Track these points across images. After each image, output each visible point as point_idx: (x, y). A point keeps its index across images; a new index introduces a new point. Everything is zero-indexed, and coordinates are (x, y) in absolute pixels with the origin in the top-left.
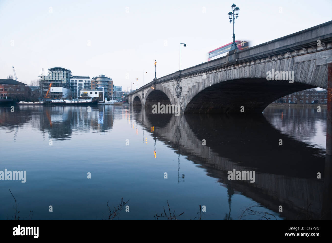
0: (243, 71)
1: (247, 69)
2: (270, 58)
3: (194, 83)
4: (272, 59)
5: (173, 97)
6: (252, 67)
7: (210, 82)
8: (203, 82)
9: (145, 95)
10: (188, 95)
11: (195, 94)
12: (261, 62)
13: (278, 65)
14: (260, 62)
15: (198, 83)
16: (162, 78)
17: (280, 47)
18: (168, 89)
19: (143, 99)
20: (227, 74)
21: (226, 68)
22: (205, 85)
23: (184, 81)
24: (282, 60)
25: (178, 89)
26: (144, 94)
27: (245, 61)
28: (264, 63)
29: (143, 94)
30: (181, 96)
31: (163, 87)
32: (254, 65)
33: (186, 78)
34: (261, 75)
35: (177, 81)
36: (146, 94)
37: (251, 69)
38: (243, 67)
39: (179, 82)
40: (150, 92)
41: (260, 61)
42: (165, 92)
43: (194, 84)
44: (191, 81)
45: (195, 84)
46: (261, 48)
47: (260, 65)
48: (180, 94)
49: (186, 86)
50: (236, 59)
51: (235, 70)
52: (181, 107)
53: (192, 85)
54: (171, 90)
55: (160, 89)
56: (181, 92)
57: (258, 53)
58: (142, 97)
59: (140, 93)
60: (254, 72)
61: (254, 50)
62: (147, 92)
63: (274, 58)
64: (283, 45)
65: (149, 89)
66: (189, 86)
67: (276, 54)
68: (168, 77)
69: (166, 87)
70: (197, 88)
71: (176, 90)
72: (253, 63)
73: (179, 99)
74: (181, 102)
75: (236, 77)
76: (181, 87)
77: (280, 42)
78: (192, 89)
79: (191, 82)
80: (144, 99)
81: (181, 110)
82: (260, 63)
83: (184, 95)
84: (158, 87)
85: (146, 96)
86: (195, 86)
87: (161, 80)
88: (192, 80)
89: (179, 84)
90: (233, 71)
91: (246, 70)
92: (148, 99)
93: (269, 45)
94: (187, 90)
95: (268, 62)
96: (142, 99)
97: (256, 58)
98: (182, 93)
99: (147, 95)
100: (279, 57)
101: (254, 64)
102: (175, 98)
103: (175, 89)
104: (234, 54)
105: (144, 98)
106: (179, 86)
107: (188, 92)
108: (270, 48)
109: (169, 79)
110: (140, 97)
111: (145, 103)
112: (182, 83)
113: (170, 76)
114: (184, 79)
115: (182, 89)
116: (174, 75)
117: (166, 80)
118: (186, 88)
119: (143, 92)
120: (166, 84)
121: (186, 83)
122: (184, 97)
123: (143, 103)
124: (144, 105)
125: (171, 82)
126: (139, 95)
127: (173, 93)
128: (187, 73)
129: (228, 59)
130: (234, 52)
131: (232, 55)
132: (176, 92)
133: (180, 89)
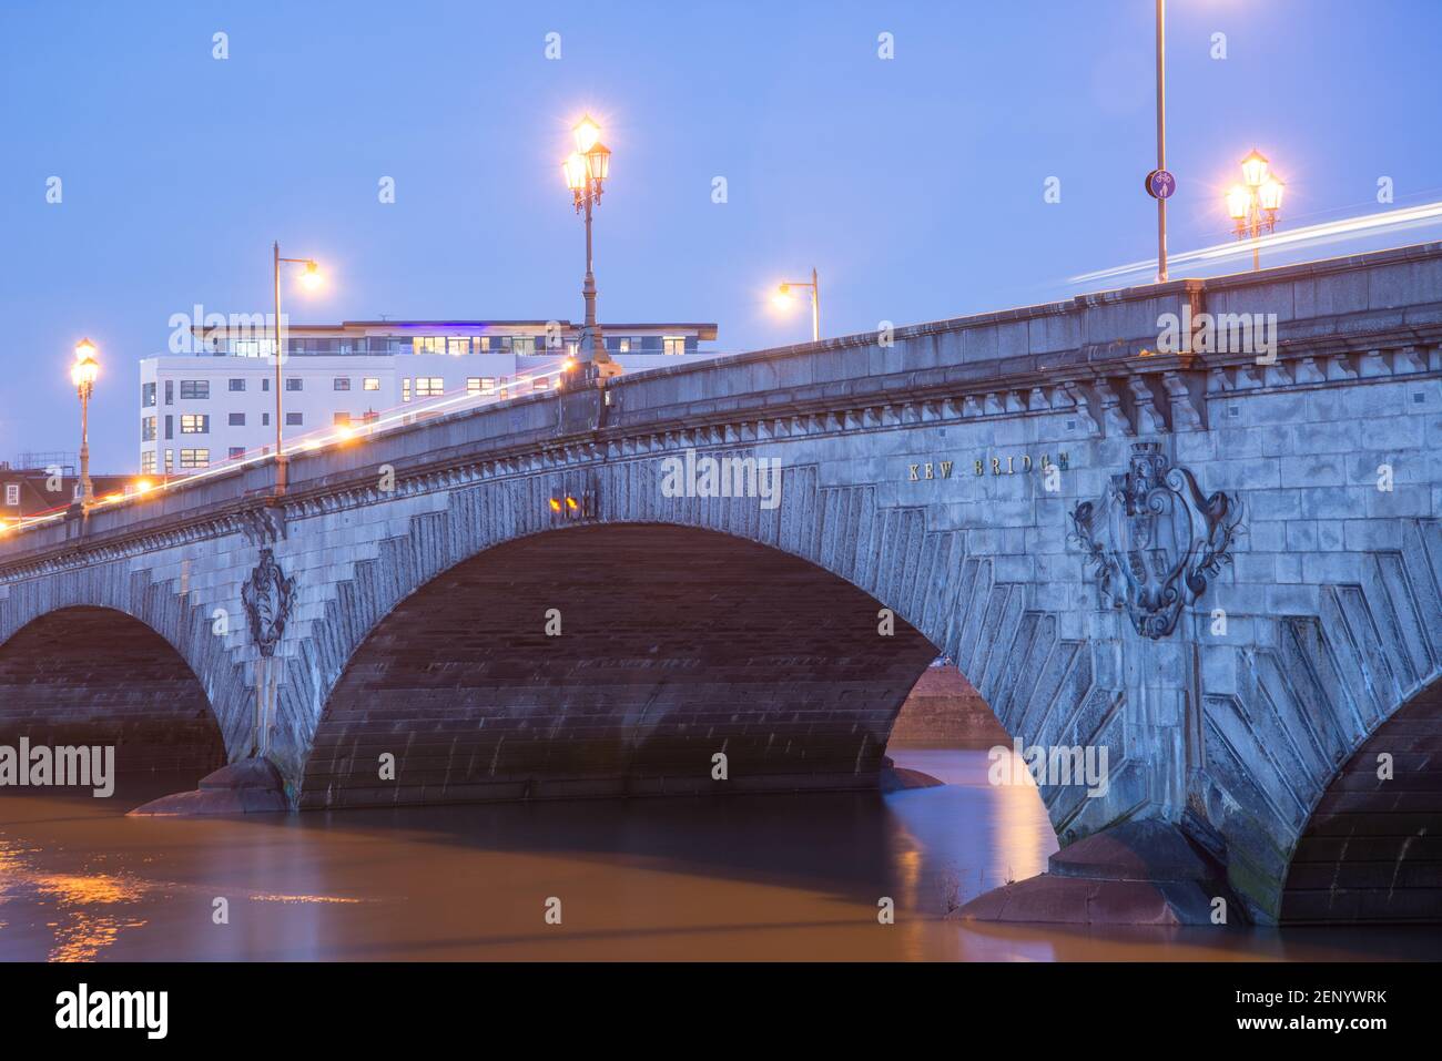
18: (912, 512)
19: (264, 639)
23: (1282, 414)
29: (267, 577)
30: (1218, 607)
35: (1128, 408)
39: (1169, 426)
48: (1199, 588)
49: (1326, 479)
54: (979, 525)
56: (1220, 554)
71: (1116, 531)
76: (1208, 491)
80: (288, 650)
81: (1227, 798)
83: (1277, 602)
92: (388, 641)
94: (1349, 529)
98: (1228, 573)
99: (384, 597)
102: (1068, 630)
105: (299, 628)
106: (1175, 479)
107: (1386, 554)
109: (927, 380)
110: (166, 622)
111: (327, 708)
112: (1226, 440)
113: (948, 340)
114: (1279, 389)
115: (1242, 514)
116: (1043, 340)
117: (843, 390)
118: (1341, 513)
119: (278, 548)
120: (858, 442)
121: (1318, 446)
122: (1292, 625)
123: (267, 708)
124: (289, 729)
125: (986, 418)
126: (155, 586)
127: (1019, 573)
128: (1337, 318)
132: (1096, 550)
133: (1200, 522)
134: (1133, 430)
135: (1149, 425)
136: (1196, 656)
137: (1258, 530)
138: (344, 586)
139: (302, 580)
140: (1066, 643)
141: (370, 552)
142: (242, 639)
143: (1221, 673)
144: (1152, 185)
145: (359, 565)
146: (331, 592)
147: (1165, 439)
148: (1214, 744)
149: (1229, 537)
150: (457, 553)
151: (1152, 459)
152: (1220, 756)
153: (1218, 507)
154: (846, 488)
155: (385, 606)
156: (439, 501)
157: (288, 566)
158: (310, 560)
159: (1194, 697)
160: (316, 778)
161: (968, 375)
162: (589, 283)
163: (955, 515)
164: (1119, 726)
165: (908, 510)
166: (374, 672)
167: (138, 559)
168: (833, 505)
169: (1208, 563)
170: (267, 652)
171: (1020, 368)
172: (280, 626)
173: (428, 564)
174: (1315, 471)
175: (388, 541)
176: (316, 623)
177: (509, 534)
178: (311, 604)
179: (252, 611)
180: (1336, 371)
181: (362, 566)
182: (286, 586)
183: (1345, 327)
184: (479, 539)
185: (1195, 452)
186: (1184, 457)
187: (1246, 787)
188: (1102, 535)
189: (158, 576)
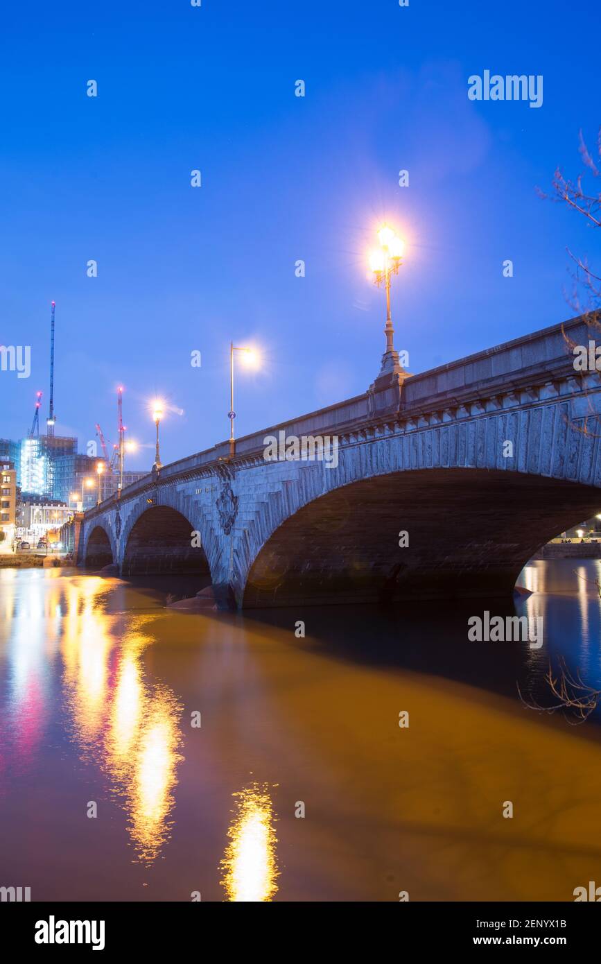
0: (421, 445)
1: (429, 437)
2: (496, 401)
3: (274, 483)
4: (505, 407)
5: (212, 529)
6: (447, 432)
7: (322, 483)
8: (301, 481)
9: (124, 524)
10: (257, 525)
11: (278, 523)
12: (473, 413)
13: (522, 425)
14: (467, 415)
15: (286, 483)
16: (178, 465)
17: (524, 366)
18: (196, 502)
19: (118, 536)
20: (373, 455)
21: (370, 435)
22: (308, 490)
23: (245, 475)
24: (532, 410)
25: (225, 505)
26: (123, 520)
27: (423, 411)
28: (482, 417)
29: (118, 520)
30: (236, 527)
31: (181, 495)
32: (452, 424)
33: (251, 467)
34: (475, 461)
35: (222, 474)
36: (127, 519)
37: (443, 438)
38: (419, 430)
39: (229, 479)
40: (140, 512)
41: (468, 411)
42: (185, 515)
43: (274, 488)
44: (265, 478)
45: (279, 487)
46: (469, 367)
47: (471, 427)
48: (233, 522)
49: (250, 492)
50: (398, 404)
51: (397, 440)
52: (236, 566)
53: (268, 489)
54: (205, 506)
55: (172, 503)
56: (236, 513)
57: (463, 384)
58: (114, 531)
59: (109, 517)
60: (451, 448)
61: (450, 374)
62: (129, 513)
63: (509, 403)
64: (533, 362)
65: (136, 501)
66: (260, 492)
67: (513, 389)
68: (195, 463)
69: (188, 497)
70: (284, 502)
71: (221, 507)
72: (447, 418)
73: (229, 537)
74: (236, 548)
75: (400, 463)
76: (235, 495)
77: (525, 350)
78: (267, 503)
80: (120, 538)
81: (235, 577)
82: (469, 420)
83: (244, 525)
84: (165, 495)
85: (126, 527)
86: (277, 494)
87: (175, 471)
88: (270, 472)
89: (228, 486)
90: (389, 446)
91: (428, 442)
92: (136, 535)
93: (493, 359)
94: (253, 506)
95: (491, 414)
96: (115, 535)
97: (456, 404)
98: (237, 518)
99: (132, 525)
100: (524, 399)
101: (452, 420)
102: (216, 534)
103: (217, 503)
104: (389, 387)
105: (122, 533)
106: (229, 492)
107: (258, 512)
108: (496, 368)
111: (125, 551)
112: (237, 482)
114: (244, 469)
115: (239, 502)
117: (188, 470)
118: (252, 501)
119: (119, 512)
120: (190, 484)
121: (249, 483)
122: (245, 532)
123: (117, 550)
125: (206, 477)
126: (106, 522)
127: (210, 518)
129: (375, 405)
130: (391, 383)
131: (386, 392)
132: (219, 512)
133: (233, 504)
134: (225, 480)
135: (227, 479)
136: (233, 540)
137: (241, 506)
138: (127, 522)
140: (216, 536)
144: (230, 416)
148: (234, 563)
149: (237, 509)
150: (140, 514)
151: (227, 488)
153: (236, 500)
156: (138, 501)
157: (120, 516)
158: (123, 515)
160: (125, 569)
161: (202, 466)
163: (202, 503)
166: (135, 543)
167: (103, 515)
168: (186, 501)
169: (235, 515)
170: (118, 538)
171: (210, 464)
172: (120, 531)
173: (136, 516)
174: (249, 490)
175: (132, 511)
176: (124, 531)
177: (146, 509)
179: (116, 528)
181: (129, 517)
182: (120, 521)
184: (142, 510)
185: (233, 485)
186: (231, 487)
188: (220, 509)
189: (107, 519)
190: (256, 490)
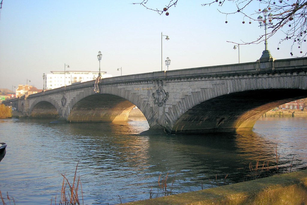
0: (282, 81)
1: (287, 79)
3: (195, 89)
6: (295, 78)
7: (228, 90)
8: (213, 88)
10: (183, 103)
11: (198, 102)
15: (204, 89)
19: (63, 106)
20: (258, 82)
21: (256, 76)
22: (218, 92)
23: (174, 85)
25: (159, 95)
27: (284, 71)
29: (64, 99)
30: (167, 104)
34: (306, 87)
35: (158, 83)
36: (72, 98)
37: (293, 80)
38: (281, 76)
39: (162, 86)
41: (305, 73)
43: (195, 91)
45: (198, 90)
48: (165, 102)
49: (178, 91)
51: (270, 79)
52: (167, 118)
53: (191, 90)
54: (142, 95)
55: (114, 93)
57: (302, 65)
59: (55, 97)
60: (297, 83)
65: (81, 91)
66: (184, 91)
70: (202, 95)
71: (156, 96)
72: (295, 74)
73: (161, 107)
74: (167, 112)
75: (272, 87)
76: (166, 92)
78: (190, 95)
79: (189, 87)
80: (66, 106)
81: (167, 122)
83: (172, 103)
85: (71, 102)
86: (197, 93)
87: (117, 80)
88: (192, 84)
90: (266, 80)
91: (285, 81)
92: (77, 106)
94: (180, 96)
96: (60, 103)
97: (301, 70)
98: (168, 100)
99: (77, 100)
103: (153, 94)
104: (268, 62)
105: (67, 104)
106: (163, 91)
107: (183, 99)
109: (137, 80)
110: (53, 103)
111: (70, 112)
112: (168, 87)
113: (139, 76)
114: (173, 82)
115: (170, 94)
116: (149, 76)
117: (128, 81)
118: (179, 95)
119: (65, 96)
120: (129, 86)
121: (177, 88)
122: (174, 106)
123: (64, 112)
124: (66, 114)
125: (143, 84)
126: (51, 99)
127: (147, 100)
128: (179, 75)
129: (259, 66)
130: (269, 60)
131: (266, 63)
132: (154, 98)
133: (165, 95)
134: (158, 86)
135: (160, 85)
136: (164, 108)
137: (171, 96)
138: (72, 100)
139: (67, 99)
140: (151, 107)
141: (75, 96)
142: (61, 105)
143: (167, 110)
145: (74, 97)
146: (71, 100)
147: (162, 87)
148: (166, 117)
149: (168, 97)
150: (85, 96)
151: (161, 89)
152: (166, 118)
153: (167, 94)
154: (128, 91)
155: (77, 102)
156: (83, 91)
157: (66, 97)
158: (68, 97)
159: (164, 112)
161: (141, 79)
162: (100, 68)
163: (139, 94)
164: (156, 115)
165: (135, 93)
167: (50, 96)
168: (127, 92)
169: (166, 99)
170: (64, 107)
171: (147, 79)
172: (65, 104)
173: (81, 97)
174: (177, 90)
175: (77, 95)
176: (69, 103)
177: (90, 95)
178: (69, 101)
179: (62, 102)
180: (179, 81)
181: (74, 98)
182: (66, 99)
183: (180, 76)
184: (87, 95)
185: (165, 88)
186: (164, 89)
187: (169, 121)
188: (155, 96)
189: (52, 98)
190: (181, 90)
